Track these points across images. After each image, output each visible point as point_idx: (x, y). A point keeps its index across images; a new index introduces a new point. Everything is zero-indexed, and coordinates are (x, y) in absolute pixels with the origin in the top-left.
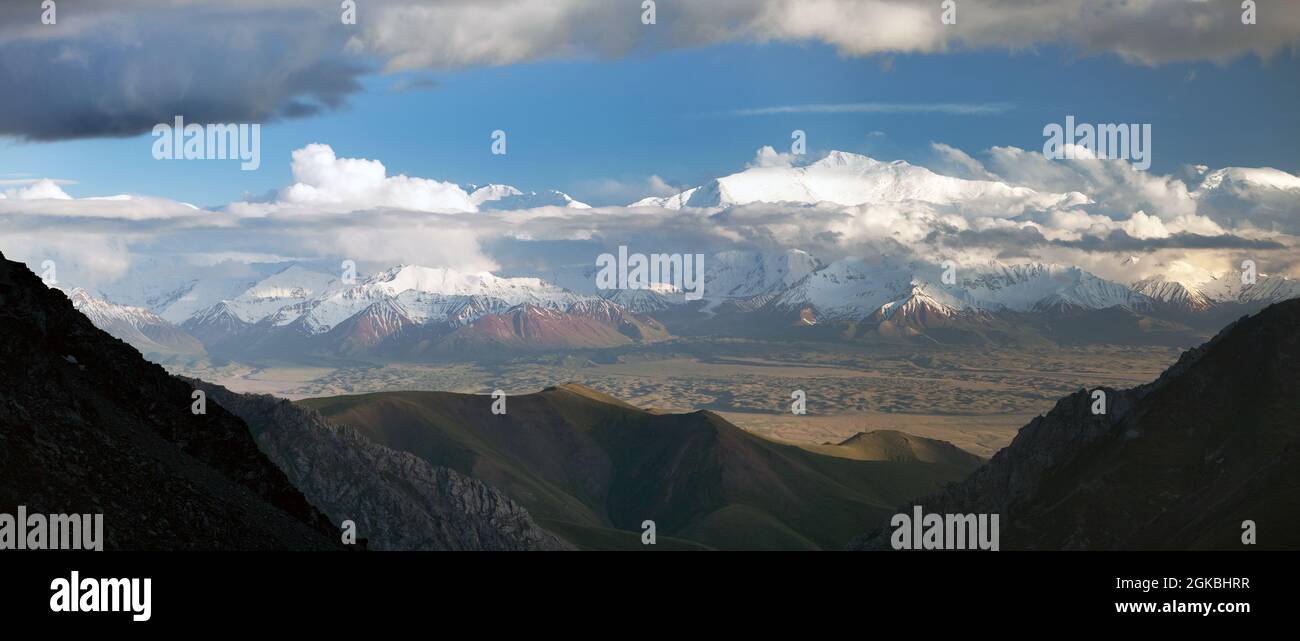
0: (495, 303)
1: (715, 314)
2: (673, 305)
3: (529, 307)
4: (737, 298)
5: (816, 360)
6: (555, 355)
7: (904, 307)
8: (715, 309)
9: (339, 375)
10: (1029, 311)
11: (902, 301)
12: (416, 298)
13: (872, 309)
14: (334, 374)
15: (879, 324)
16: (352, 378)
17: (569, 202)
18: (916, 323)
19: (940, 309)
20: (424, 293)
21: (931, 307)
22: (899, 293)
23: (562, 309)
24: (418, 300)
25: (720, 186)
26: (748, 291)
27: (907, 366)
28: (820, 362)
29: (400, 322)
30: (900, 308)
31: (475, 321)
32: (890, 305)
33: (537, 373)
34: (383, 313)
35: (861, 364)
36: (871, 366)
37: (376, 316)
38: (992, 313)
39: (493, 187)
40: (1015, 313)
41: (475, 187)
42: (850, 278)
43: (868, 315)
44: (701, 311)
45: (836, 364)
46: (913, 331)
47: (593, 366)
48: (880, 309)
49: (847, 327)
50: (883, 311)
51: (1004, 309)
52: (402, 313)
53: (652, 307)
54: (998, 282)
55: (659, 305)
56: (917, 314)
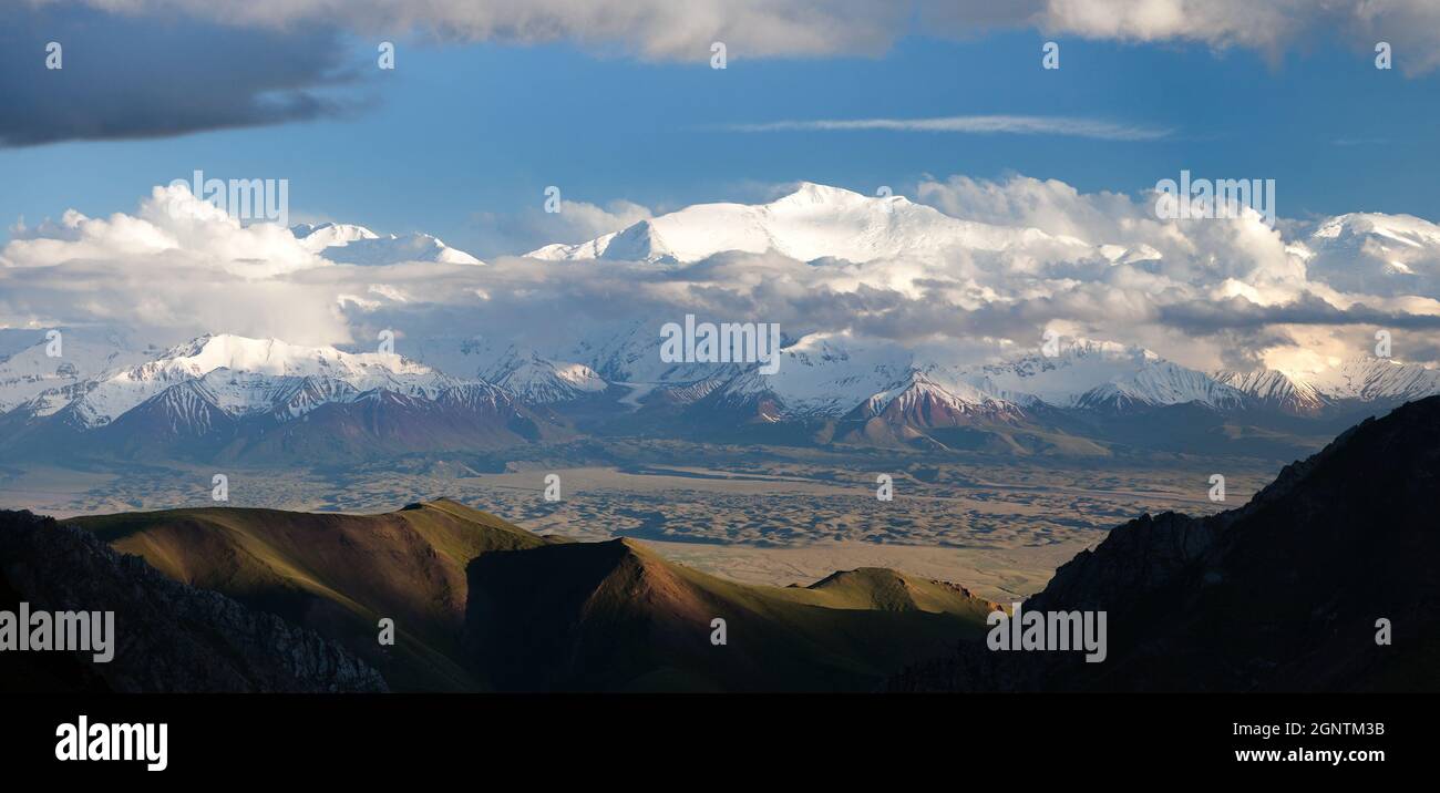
0: (338, 387)
1: (641, 405)
2: (585, 393)
3: (386, 393)
4: (671, 385)
5: (780, 471)
6: (420, 460)
7: (901, 399)
8: (639, 400)
9: (124, 485)
10: (1073, 405)
11: (901, 390)
12: (230, 379)
13: (856, 402)
14: (116, 483)
15: (865, 422)
16: (141, 489)
17: (441, 249)
18: (917, 421)
19: (951, 402)
20: (241, 372)
21: (938, 399)
22: (894, 381)
23: (432, 397)
24: (233, 383)
25: (650, 229)
26: (685, 376)
27: (904, 479)
28: (784, 474)
29: (207, 412)
30: (896, 399)
31: (311, 413)
32: (881, 396)
33: (397, 484)
34: (184, 400)
35: (842, 477)
36: (855, 479)
37: (175, 404)
38: (1022, 409)
39: (338, 227)
40: (1053, 409)
41: (312, 227)
42: (828, 358)
43: (850, 410)
44: (622, 401)
45: (808, 476)
46: (914, 433)
47: (473, 476)
48: (868, 401)
49: (822, 426)
50: (872, 404)
51: (1039, 403)
52: (211, 400)
53: (554, 395)
54: (1030, 367)
55: (565, 393)
56: (919, 410)
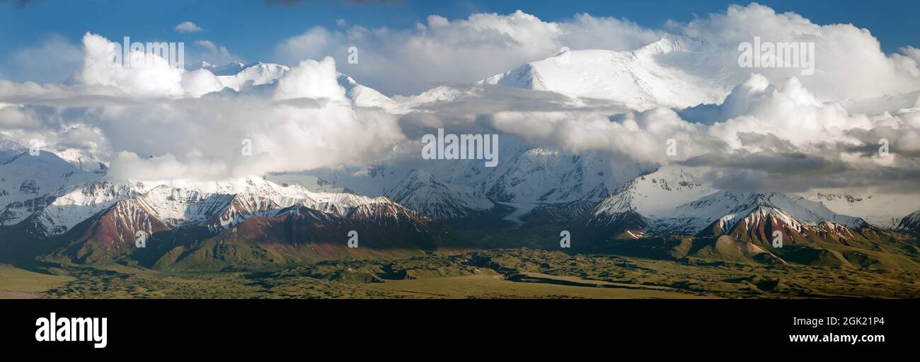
0: (262, 204)
1: (524, 222)
2: (476, 212)
3: (304, 209)
4: (549, 205)
5: (642, 280)
6: (333, 267)
7: (747, 220)
8: (523, 218)
9: (77, 286)
12: (169, 195)
13: (708, 222)
14: (71, 283)
15: (716, 239)
16: (91, 289)
17: (353, 86)
18: (760, 239)
19: (789, 223)
20: (178, 190)
21: (779, 220)
22: (741, 204)
23: (342, 212)
24: (171, 198)
25: (532, 71)
26: (561, 198)
28: (645, 284)
29: (150, 223)
30: (742, 220)
31: (239, 224)
32: (729, 217)
33: (312, 288)
34: (130, 213)
37: (122, 216)
38: (851, 229)
39: (264, 66)
41: (242, 65)
42: (684, 184)
43: (703, 227)
44: (507, 218)
45: (667, 286)
46: (757, 249)
47: (378, 281)
48: (718, 221)
49: (678, 242)
50: (721, 224)
52: (153, 213)
53: (448, 212)
55: (458, 211)
56: (762, 229)
